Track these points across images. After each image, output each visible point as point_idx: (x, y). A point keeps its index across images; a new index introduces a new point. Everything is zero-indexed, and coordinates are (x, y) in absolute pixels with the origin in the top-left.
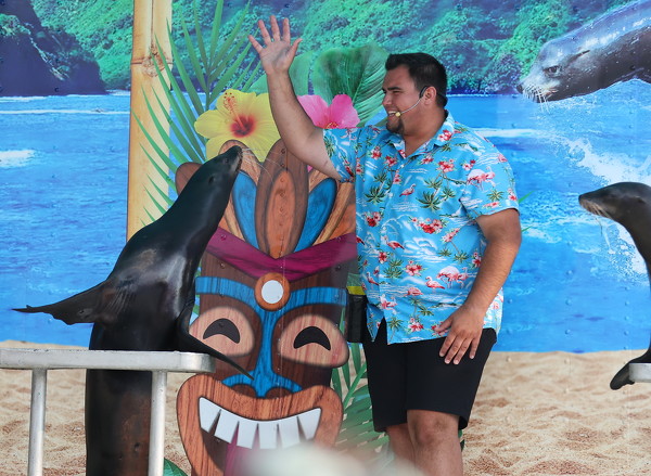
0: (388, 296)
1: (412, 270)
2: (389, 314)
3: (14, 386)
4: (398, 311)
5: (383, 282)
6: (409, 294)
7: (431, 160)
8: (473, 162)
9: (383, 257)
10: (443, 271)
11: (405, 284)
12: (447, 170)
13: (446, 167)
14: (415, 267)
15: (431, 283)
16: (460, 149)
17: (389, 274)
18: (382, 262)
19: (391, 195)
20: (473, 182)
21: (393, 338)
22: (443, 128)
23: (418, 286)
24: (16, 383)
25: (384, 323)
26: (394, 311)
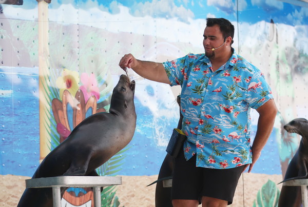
0: (201, 142)
1: (217, 131)
2: (199, 151)
3: (10, 195)
4: (203, 150)
5: (200, 135)
6: (213, 142)
7: (229, 75)
8: (250, 77)
9: (201, 122)
10: (231, 134)
11: (212, 137)
12: (238, 81)
13: (237, 80)
14: (218, 130)
15: (225, 139)
16: (243, 70)
17: (204, 131)
18: (200, 124)
19: (207, 90)
20: (251, 90)
21: (199, 164)
22: (233, 57)
23: (218, 139)
24: (11, 193)
25: (195, 155)
26: (202, 150)
